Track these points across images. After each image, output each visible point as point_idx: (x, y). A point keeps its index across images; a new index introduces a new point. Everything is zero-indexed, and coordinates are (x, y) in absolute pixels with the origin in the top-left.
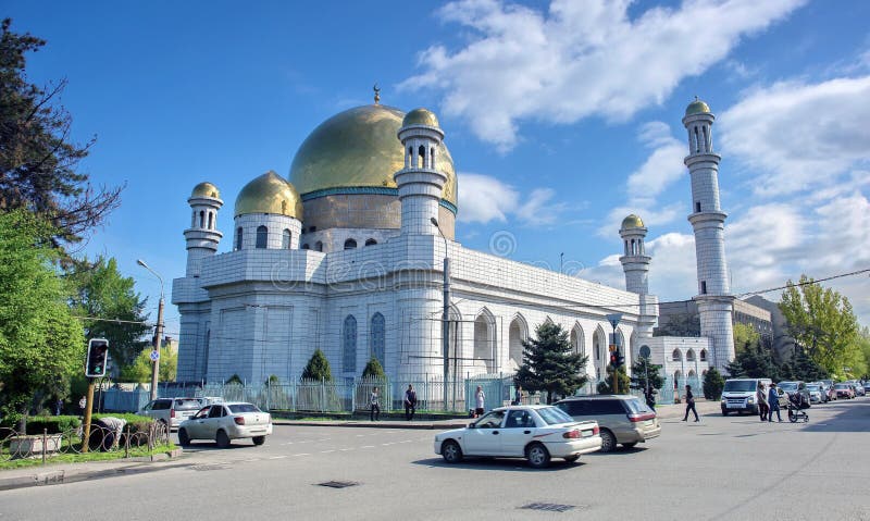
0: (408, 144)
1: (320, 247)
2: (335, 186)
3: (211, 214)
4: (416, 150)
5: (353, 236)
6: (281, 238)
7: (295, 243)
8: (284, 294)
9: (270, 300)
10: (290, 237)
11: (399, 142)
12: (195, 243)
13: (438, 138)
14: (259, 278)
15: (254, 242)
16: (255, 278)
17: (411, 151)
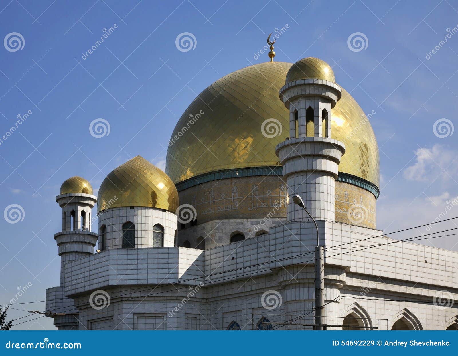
0: (293, 106)
1: (200, 244)
2: (216, 169)
3: (83, 213)
4: (303, 114)
5: (241, 229)
6: (151, 235)
7: (169, 241)
8: (155, 300)
9: (139, 307)
10: (163, 234)
11: (282, 104)
12: (68, 247)
13: (334, 97)
14: (124, 283)
15: (119, 242)
16: (120, 283)
17: (296, 115)
